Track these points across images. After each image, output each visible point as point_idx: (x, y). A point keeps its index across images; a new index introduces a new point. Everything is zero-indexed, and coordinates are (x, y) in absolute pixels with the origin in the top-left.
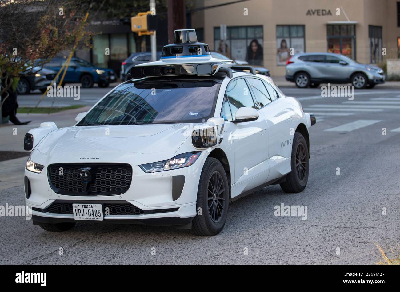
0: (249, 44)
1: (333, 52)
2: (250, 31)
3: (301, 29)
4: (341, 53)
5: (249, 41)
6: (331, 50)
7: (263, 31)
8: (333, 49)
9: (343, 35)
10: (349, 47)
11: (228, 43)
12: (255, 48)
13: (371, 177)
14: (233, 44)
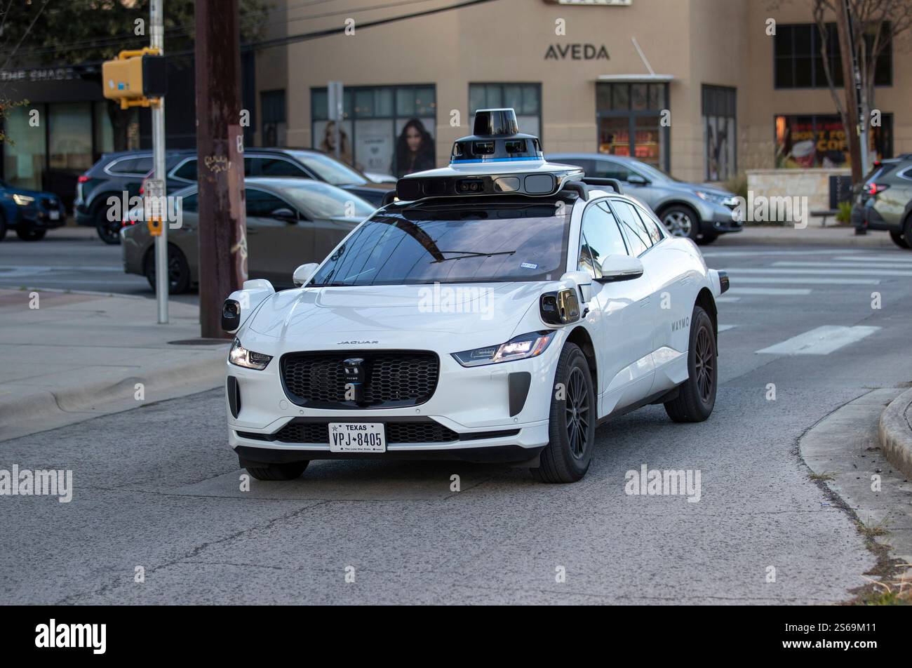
0: (399, 132)
1: (612, 152)
2: (402, 96)
3: (530, 95)
4: (633, 154)
5: (401, 125)
6: (605, 148)
7: (435, 101)
8: (611, 146)
9: (638, 108)
10: (652, 140)
11: (347, 127)
12: (414, 141)
13: (708, 469)
14: (358, 132)
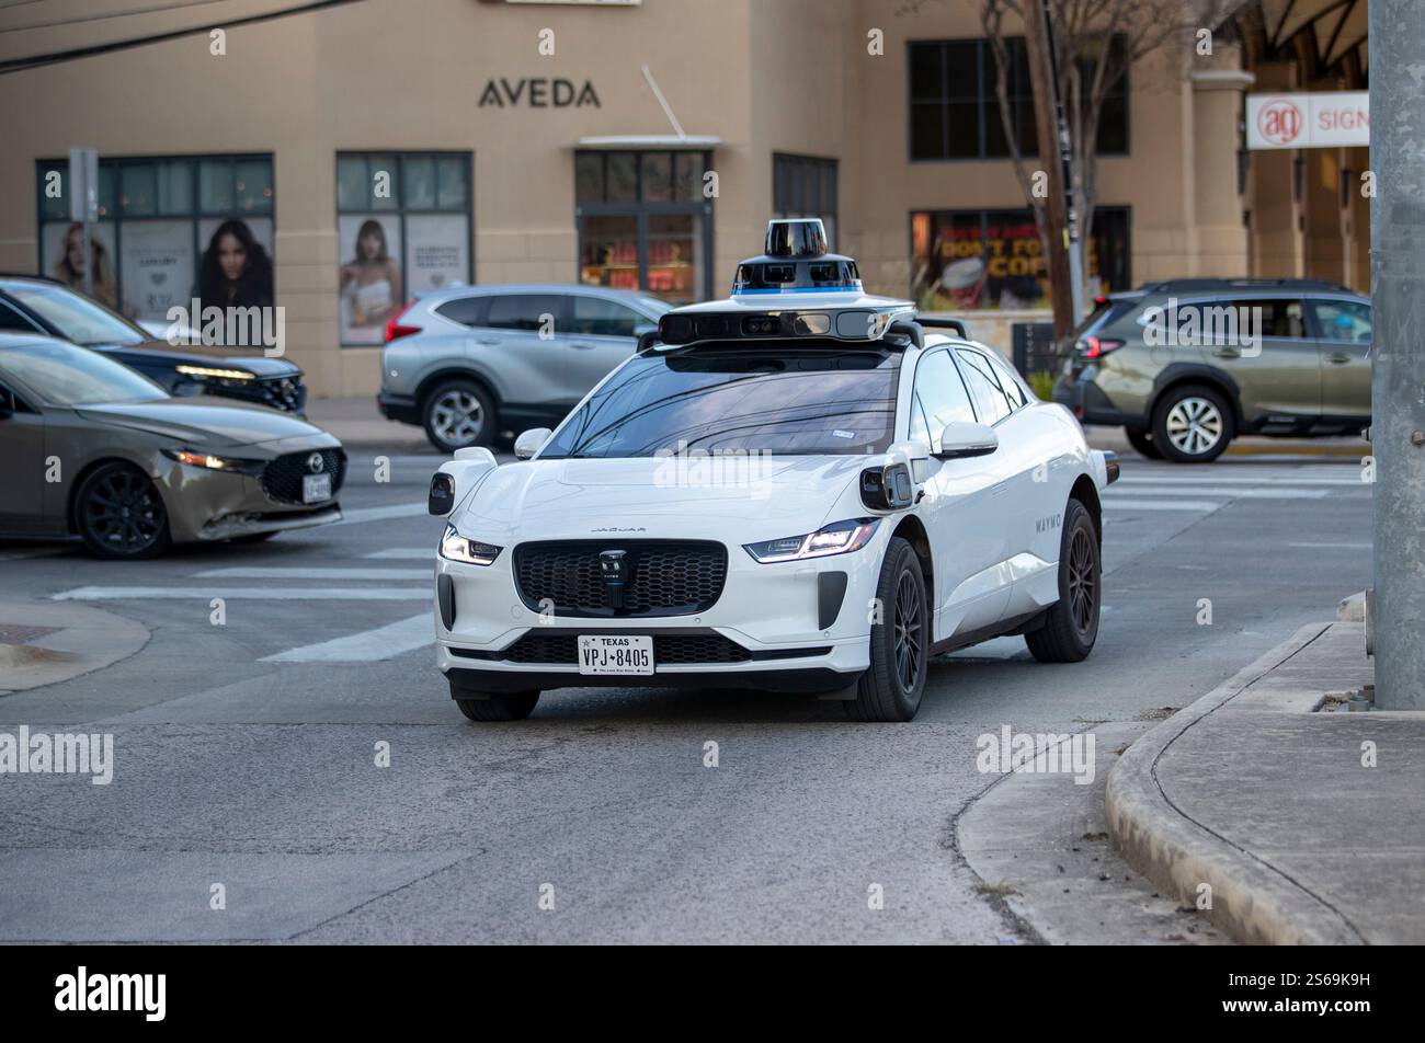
0: (204, 244)
1: (605, 282)
2: (207, 175)
3: (452, 173)
4: (644, 285)
5: (208, 229)
6: (592, 274)
7: (272, 184)
8: (602, 269)
9: (654, 198)
10: (681, 258)
11: (105, 235)
12: (232, 261)
13: (786, 875)
14: (127, 243)
